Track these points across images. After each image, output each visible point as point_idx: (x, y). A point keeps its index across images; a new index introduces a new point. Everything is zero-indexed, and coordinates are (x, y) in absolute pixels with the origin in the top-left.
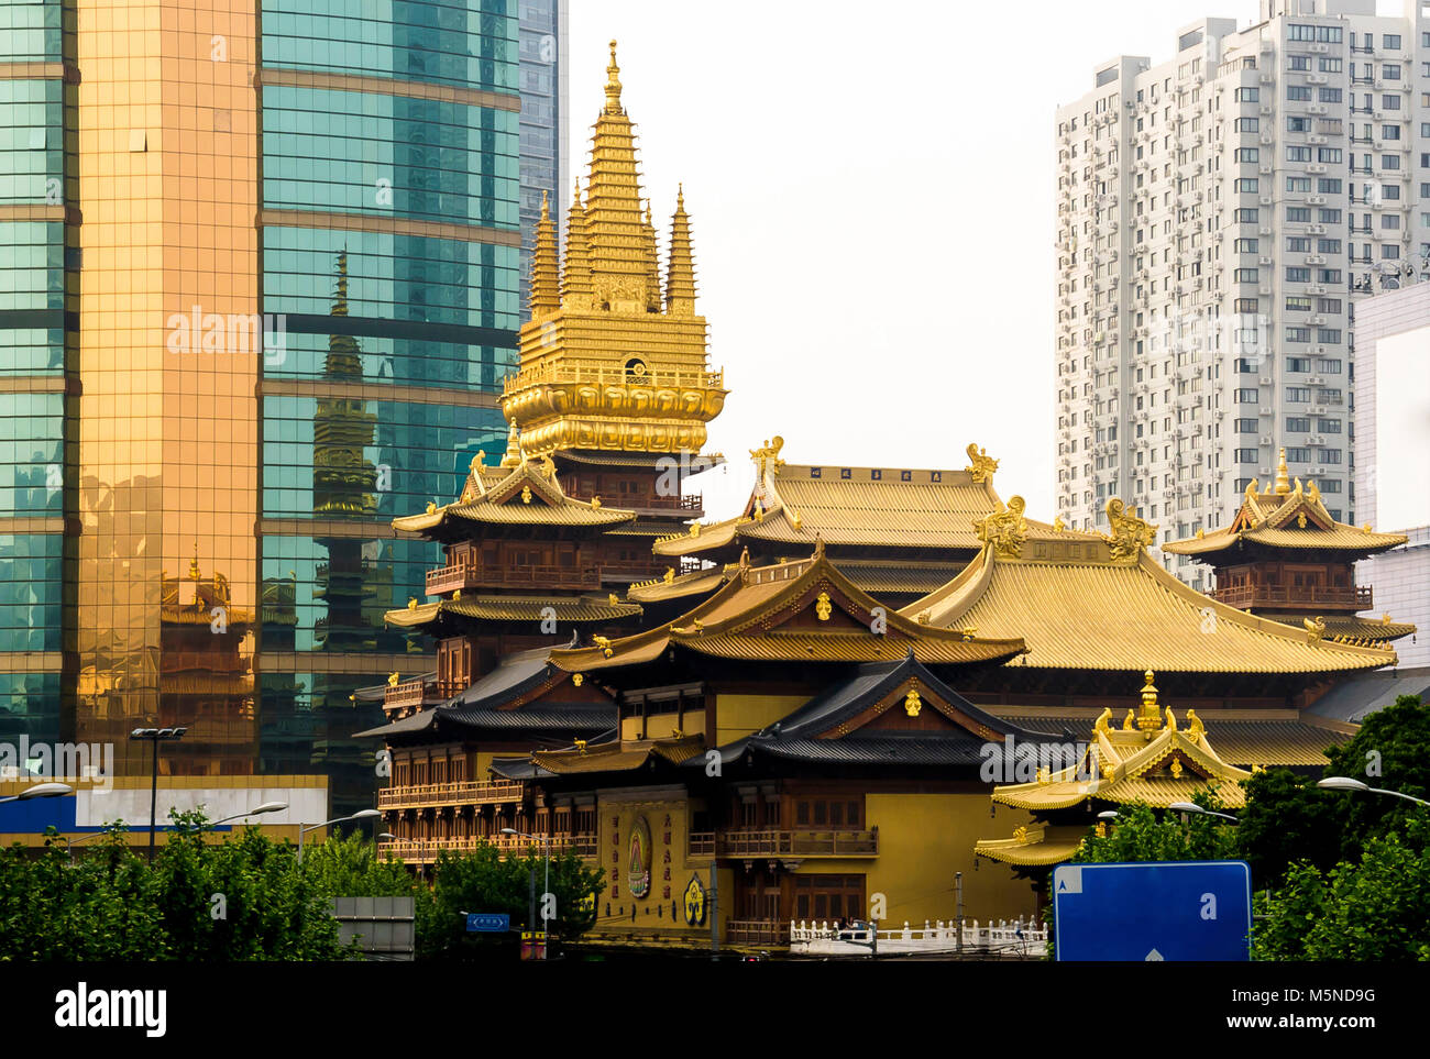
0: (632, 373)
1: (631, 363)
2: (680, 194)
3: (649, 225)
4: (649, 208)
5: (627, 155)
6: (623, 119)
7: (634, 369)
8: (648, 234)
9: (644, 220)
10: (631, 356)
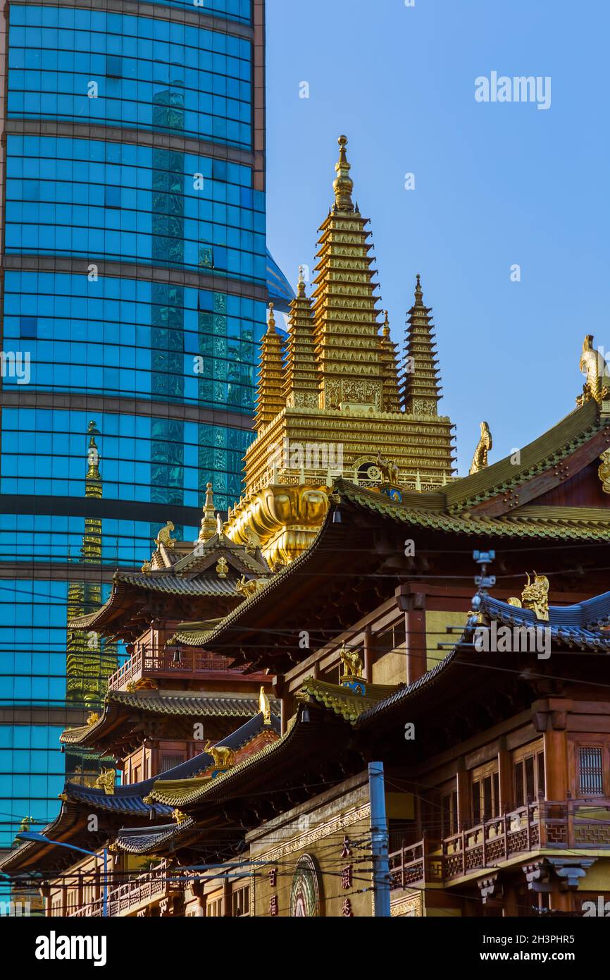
0: (366, 476)
1: (365, 467)
2: (418, 286)
3: (387, 338)
4: (387, 322)
5: (360, 253)
6: (355, 215)
7: (368, 472)
8: (385, 348)
9: (381, 332)
10: (365, 460)
